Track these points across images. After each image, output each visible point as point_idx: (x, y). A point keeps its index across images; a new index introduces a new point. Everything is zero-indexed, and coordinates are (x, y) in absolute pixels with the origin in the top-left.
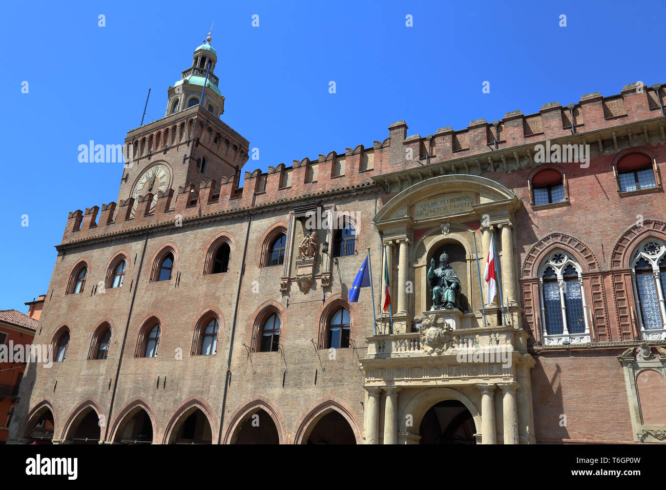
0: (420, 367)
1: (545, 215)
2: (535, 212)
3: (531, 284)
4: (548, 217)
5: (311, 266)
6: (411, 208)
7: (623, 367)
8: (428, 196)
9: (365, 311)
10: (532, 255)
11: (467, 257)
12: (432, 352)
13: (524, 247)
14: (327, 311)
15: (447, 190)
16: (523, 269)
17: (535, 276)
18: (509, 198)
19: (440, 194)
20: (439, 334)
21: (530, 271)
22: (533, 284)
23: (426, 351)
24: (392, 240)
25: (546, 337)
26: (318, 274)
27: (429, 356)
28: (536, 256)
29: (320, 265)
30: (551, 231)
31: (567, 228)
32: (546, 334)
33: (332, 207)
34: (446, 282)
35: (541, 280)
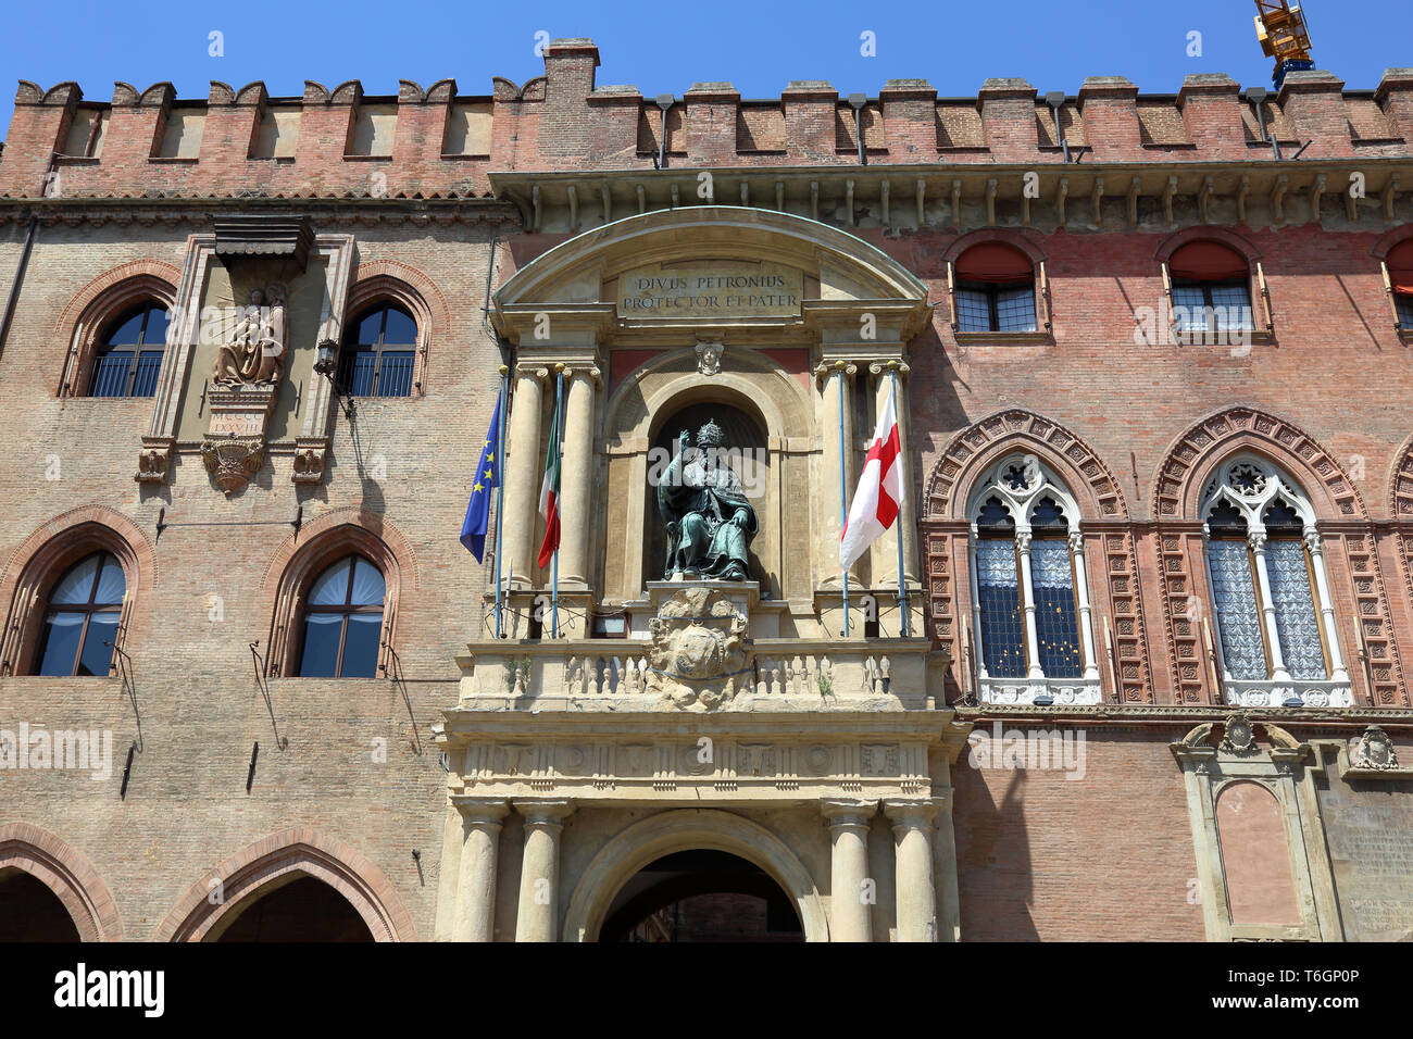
0: (646, 744)
1: (987, 358)
2: (963, 349)
3: (949, 535)
4: (997, 367)
5: (260, 411)
6: (608, 284)
7: (1183, 772)
8: (661, 258)
9: (439, 567)
10: (954, 459)
11: (773, 444)
12: (691, 699)
13: (932, 435)
14: (307, 557)
15: (718, 252)
16: (928, 493)
17: (959, 516)
18: (909, 296)
19: (697, 259)
20: (716, 647)
21: (946, 501)
22: (954, 536)
23: (669, 697)
24: (547, 366)
25: (986, 682)
26: (281, 441)
27: (679, 710)
28: (964, 464)
29: (292, 415)
30: (1003, 403)
31: (1046, 401)
32: (984, 675)
33: (344, 242)
34: (715, 505)
35: (974, 528)
